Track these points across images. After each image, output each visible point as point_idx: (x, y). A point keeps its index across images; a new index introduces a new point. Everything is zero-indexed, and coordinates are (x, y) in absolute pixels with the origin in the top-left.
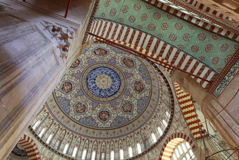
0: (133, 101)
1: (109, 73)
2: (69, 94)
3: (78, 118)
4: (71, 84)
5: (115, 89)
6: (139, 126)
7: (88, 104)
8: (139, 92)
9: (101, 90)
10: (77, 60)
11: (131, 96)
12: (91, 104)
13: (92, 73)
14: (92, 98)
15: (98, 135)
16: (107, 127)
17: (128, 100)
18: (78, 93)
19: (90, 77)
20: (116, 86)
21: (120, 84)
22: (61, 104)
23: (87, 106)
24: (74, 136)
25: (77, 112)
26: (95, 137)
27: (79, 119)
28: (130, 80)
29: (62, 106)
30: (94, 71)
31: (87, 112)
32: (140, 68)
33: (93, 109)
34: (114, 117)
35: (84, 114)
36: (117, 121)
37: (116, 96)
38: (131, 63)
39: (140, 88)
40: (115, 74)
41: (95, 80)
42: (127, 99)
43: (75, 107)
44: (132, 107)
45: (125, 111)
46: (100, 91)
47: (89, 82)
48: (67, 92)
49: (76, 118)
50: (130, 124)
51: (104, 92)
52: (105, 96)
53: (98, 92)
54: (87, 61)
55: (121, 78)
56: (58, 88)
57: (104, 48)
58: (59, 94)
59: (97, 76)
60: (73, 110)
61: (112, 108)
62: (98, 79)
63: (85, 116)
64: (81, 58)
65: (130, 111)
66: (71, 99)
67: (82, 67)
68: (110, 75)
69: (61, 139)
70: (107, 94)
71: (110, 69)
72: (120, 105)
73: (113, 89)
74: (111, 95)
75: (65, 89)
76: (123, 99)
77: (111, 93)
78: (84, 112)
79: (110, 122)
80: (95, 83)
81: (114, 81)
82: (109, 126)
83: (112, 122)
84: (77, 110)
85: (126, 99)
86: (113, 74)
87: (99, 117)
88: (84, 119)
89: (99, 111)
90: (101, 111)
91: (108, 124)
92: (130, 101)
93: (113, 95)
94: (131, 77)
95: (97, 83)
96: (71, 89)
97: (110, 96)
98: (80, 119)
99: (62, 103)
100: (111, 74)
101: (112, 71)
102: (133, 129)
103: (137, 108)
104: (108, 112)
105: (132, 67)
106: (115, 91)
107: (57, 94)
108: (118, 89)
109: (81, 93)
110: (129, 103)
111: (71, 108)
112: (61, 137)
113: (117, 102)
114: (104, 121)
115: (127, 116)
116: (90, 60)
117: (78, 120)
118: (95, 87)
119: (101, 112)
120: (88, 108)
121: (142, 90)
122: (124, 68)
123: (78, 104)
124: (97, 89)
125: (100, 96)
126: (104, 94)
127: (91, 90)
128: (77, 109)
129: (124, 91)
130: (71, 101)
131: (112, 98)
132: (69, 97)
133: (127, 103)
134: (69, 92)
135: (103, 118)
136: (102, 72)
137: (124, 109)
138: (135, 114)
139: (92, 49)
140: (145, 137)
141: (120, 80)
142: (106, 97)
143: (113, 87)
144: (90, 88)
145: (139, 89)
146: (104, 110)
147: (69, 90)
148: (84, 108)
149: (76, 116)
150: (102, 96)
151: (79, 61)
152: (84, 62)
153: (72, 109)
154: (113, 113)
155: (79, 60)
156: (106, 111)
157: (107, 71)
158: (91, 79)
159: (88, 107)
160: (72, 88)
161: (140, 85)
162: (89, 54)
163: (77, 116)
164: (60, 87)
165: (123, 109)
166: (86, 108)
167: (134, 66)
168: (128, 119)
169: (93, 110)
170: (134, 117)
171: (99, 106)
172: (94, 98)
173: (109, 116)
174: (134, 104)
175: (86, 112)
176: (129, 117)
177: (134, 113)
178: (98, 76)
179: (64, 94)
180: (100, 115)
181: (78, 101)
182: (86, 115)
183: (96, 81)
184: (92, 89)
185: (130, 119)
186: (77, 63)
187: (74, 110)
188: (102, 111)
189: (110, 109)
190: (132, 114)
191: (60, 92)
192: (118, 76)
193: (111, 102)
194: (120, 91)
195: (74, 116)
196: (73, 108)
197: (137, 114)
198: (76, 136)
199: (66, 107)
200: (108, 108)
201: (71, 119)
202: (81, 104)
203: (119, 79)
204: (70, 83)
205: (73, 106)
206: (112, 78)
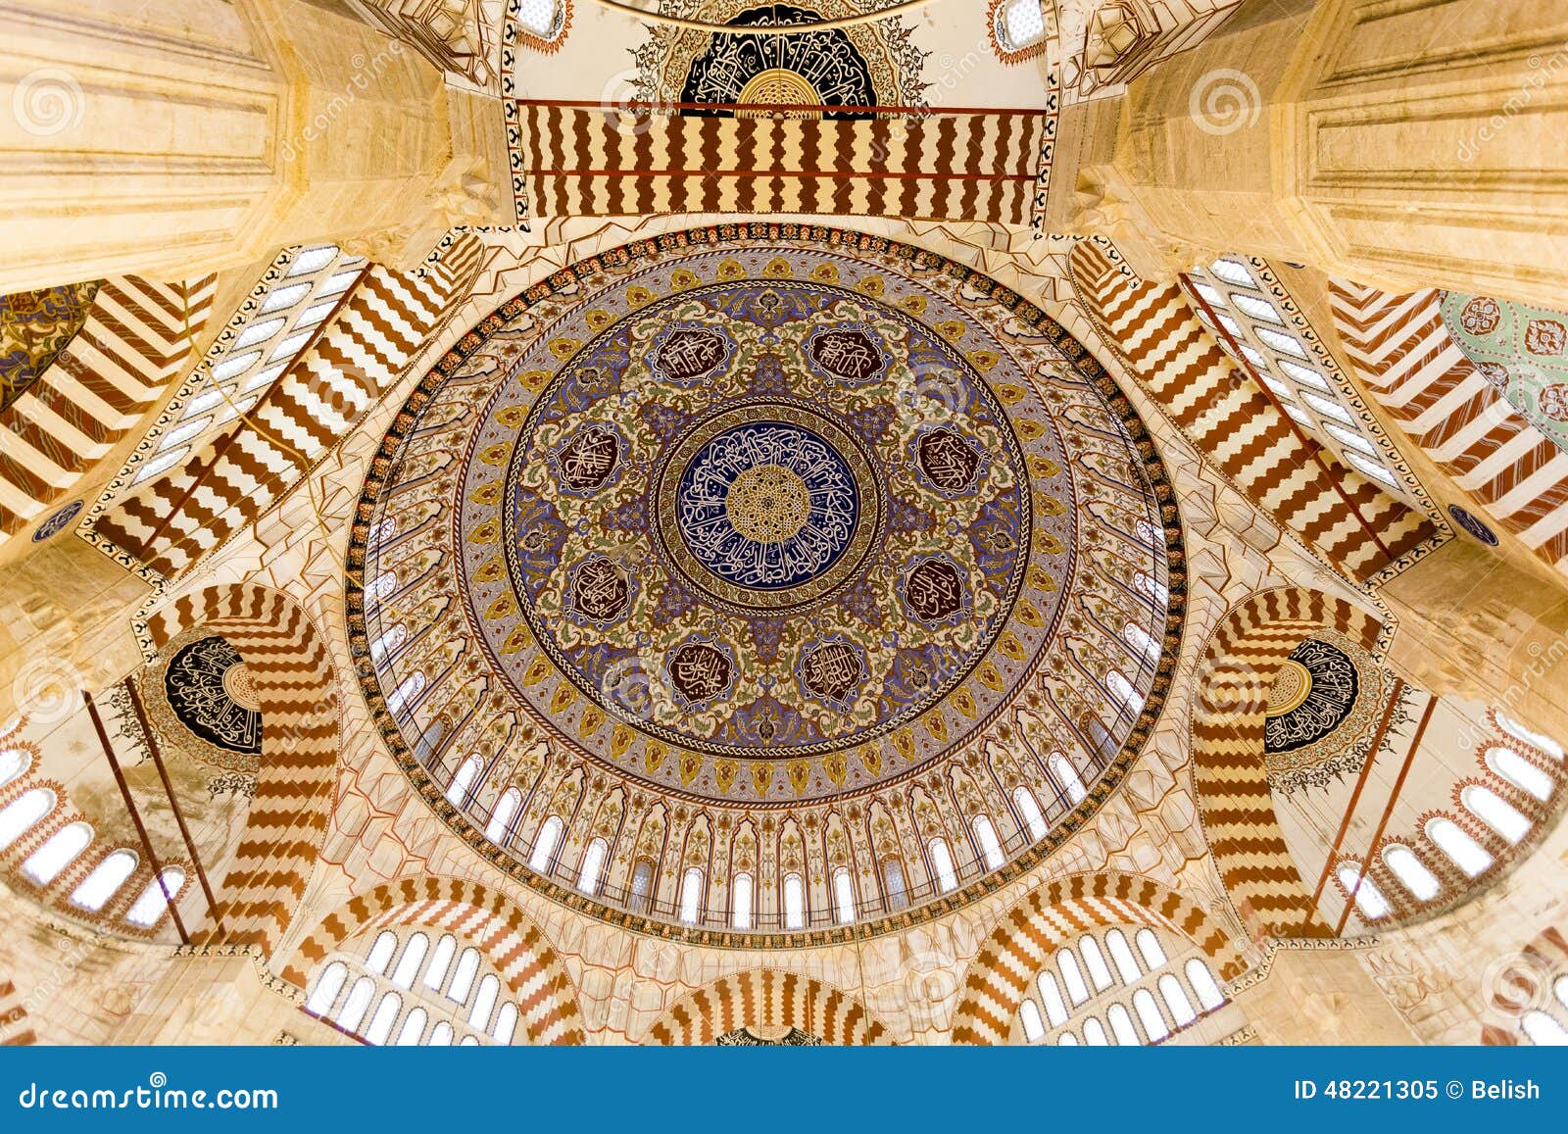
0: (873, 651)
1: (815, 470)
2: (581, 498)
3: (568, 640)
4: (614, 454)
5: (806, 560)
6: (867, 782)
7: (644, 583)
8: (925, 616)
9: (733, 541)
10: (712, 345)
11: (876, 621)
12: (656, 592)
13: (738, 439)
14: (675, 564)
15: (642, 762)
16: (697, 733)
17: (846, 638)
18: (620, 511)
19: (718, 457)
20: (815, 549)
21: (842, 546)
22: (521, 535)
23: (635, 595)
24: (521, 729)
25: (578, 606)
26: (622, 765)
27: (572, 644)
28: (903, 542)
29: (522, 544)
30: (752, 435)
31: (625, 625)
32: (994, 503)
33: (659, 621)
34: (745, 695)
35: (607, 628)
36: (757, 723)
37: (796, 594)
38: (957, 467)
39: (940, 600)
40: (842, 490)
41: (732, 477)
42: (848, 631)
43: (576, 576)
44: (854, 678)
45: (812, 685)
46: (725, 544)
47: (701, 476)
48: (575, 484)
49: (559, 633)
50: (818, 758)
51: (743, 556)
52: (741, 574)
53: (718, 542)
54: (753, 368)
55: (863, 521)
56: (551, 443)
57: (883, 343)
58: (537, 477)
59: (749, 466)
60: (562, 585)
61: (754, 647)
62: (746, 479)
63: (607, 640)
64: (740, 340)
65: (839, 695)
66: (575, 529)
67: (712, 389)
68: (814, 483)
69: (456, 721)
70: (753, 568)
71: (833, 453)
72: (796, 649)
73: (794, 558)
74: (773, 583)
75: (572, 465)
76: (826, 624)
77: (779, 574)
78: (609, 615)
79: (719, 714)
80: (725, 492)
81: (818, 521)
82: (708, 734)
83: (728, 716)
84: (578, 595)
85: (837, 628)
86: (834, 482)
87: (675, 669)
88: (598, 657)
89: (684, 640)
90: (692, 644)
91: (705, 722)
92: (856, 644)
93: (783, 583)
94: (915, 533)
95: (734, 500)
96: (601, 476)
97: (766, 585)
98: (578, 647)
99: (528, 528)
100: (826, 481)
101: (837, 471)
102: (830, 786)
103: (880, 690)
104: (724, 662)
105: (951, 484)
106: (801, 568)
107: (526, 472)
108: (822, 566)
109: (637, 516)
110: (847, 650)
111: (556, 572)
112: (456, 710)
113: (790, 629)
114: (692, 698)
115: (815, 713)
116: (770, 374)
117: (566, 646)
118: (713, 515)
119: (691, 650)
120: (637, 606)
121: (943, 612)
122: (903, 477)
123: (599, 565)
124: (722, 526)
125: (717, 566)
126: (742, 565)
127: (686, 522)
128: (583, 587)
129: (848, 585)
130: (571, 536)
131: (774, 597)
132: (571, 512)
133: (837, 647)
134: (587, 485)
135: (688, 684)
136: (788, 455)
137: (810, 675)
138: (863, 715)
139: (823, 320)
140: (887, 845)
141: (850, 528)
142: (742, 581)
143: (803, 547)
144: (689, 511)
145: (932, 600)
146: (710, 645)
147: (592, 476)
148: (618, 596)
149: (562, 623)
150: (727, 568)
151: (719, 351)
152: (735, 367)
153: (561, 580)
154: (748, 675)
155: (726, 347)
156: (719, 656)
157: (813, 461)
158: (716, 468)
159: (640, 599)
160: (607, 472)
161: (945, 584)
162: (787, 341)
163: (570, 626)
164: (558, 445)
165: (804, 672)
166: (624, 602)
167: (966, 482)
168: (816, 726)
169: (655, 625)
170: (851, 729)
171: (695, 614)
172: (686, 568)
173: (724, 682)
174: (873, 663)
175: (621, 621)
176: (825, 721)
177: (858, 707)
178: (756, 468)
179: (558, 485)
180: (680, 659)
181: (603, 553)
182: (610, 637)
183: (732, 487)
184: (694, 520)
185: (827, 734)
186: (704, 358)
187: (566, 589)
188: (699, 648)
189: (739, 650)
190: (846, 714)
191: (543, 470)
192: (852, 503)
193: (756, 618)
194: (826, 577)
195: (555, 620)
196: (568, 580)
197: (874, 718)
198: (531, 730)
199: (538, 556)
200: (732, 641)
201: (538, 630)
202: (610, 569)
203: (853, 518)
204: (612, 445)
205: (573, 567)
206: (820, 501)
